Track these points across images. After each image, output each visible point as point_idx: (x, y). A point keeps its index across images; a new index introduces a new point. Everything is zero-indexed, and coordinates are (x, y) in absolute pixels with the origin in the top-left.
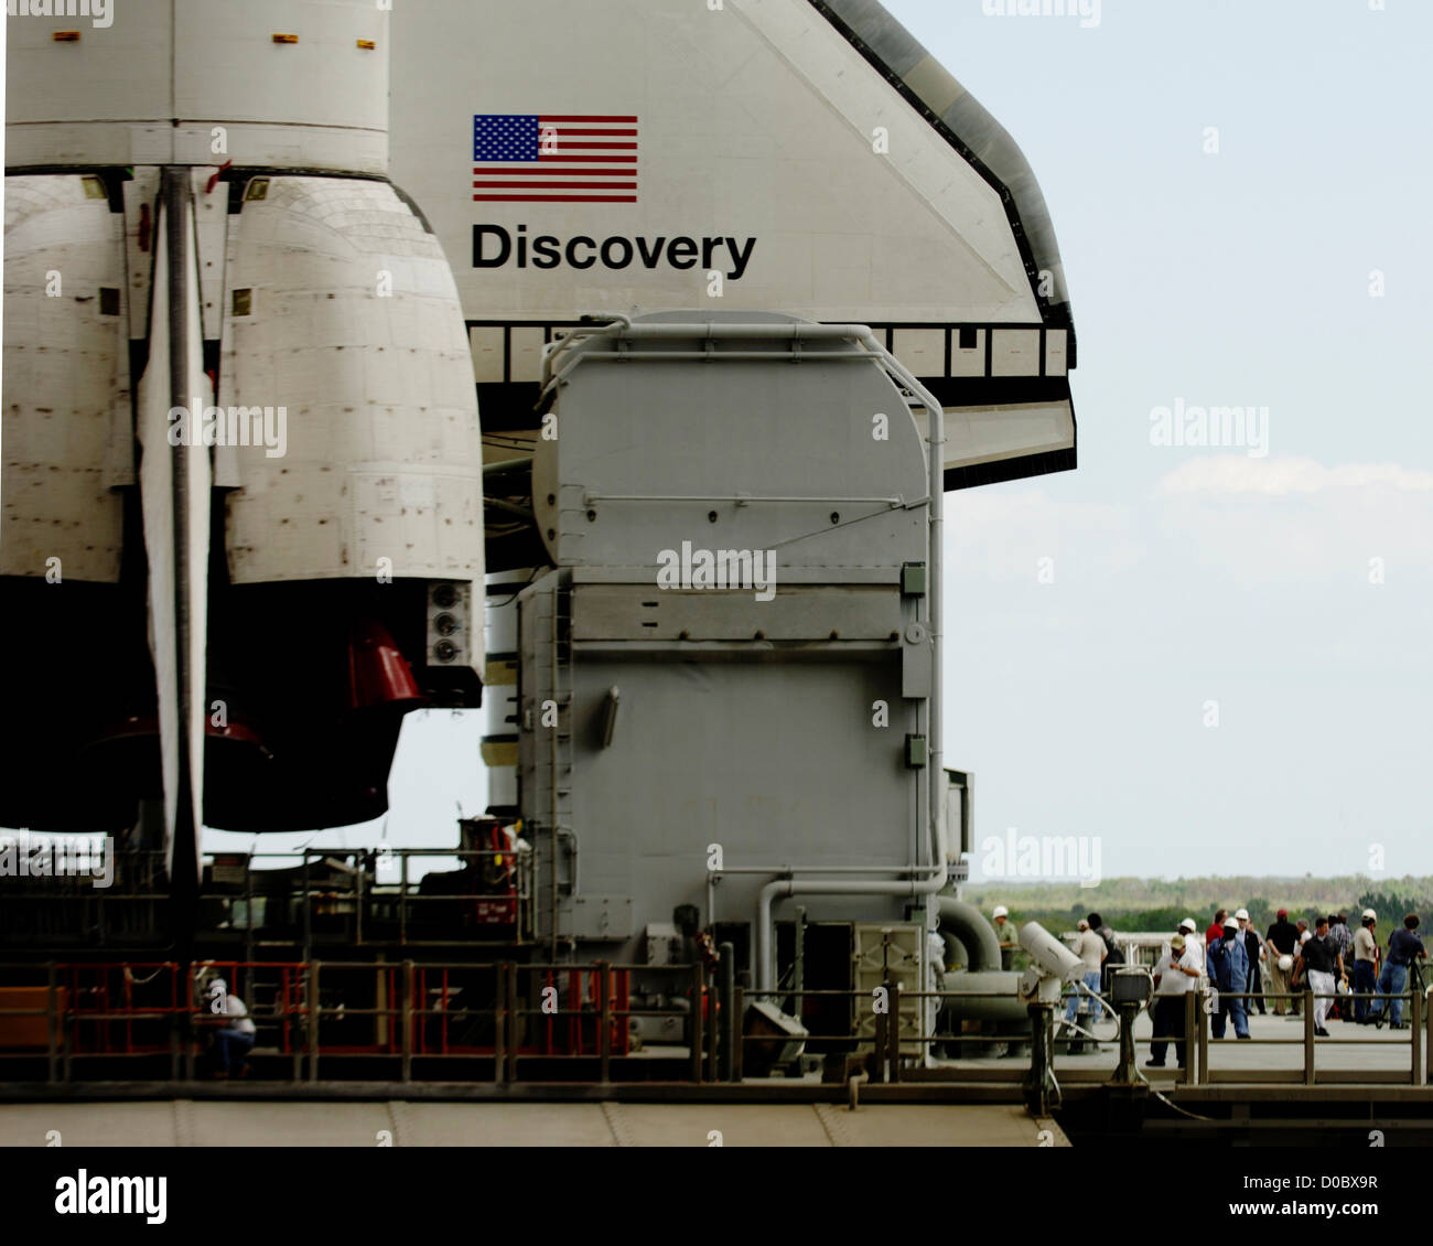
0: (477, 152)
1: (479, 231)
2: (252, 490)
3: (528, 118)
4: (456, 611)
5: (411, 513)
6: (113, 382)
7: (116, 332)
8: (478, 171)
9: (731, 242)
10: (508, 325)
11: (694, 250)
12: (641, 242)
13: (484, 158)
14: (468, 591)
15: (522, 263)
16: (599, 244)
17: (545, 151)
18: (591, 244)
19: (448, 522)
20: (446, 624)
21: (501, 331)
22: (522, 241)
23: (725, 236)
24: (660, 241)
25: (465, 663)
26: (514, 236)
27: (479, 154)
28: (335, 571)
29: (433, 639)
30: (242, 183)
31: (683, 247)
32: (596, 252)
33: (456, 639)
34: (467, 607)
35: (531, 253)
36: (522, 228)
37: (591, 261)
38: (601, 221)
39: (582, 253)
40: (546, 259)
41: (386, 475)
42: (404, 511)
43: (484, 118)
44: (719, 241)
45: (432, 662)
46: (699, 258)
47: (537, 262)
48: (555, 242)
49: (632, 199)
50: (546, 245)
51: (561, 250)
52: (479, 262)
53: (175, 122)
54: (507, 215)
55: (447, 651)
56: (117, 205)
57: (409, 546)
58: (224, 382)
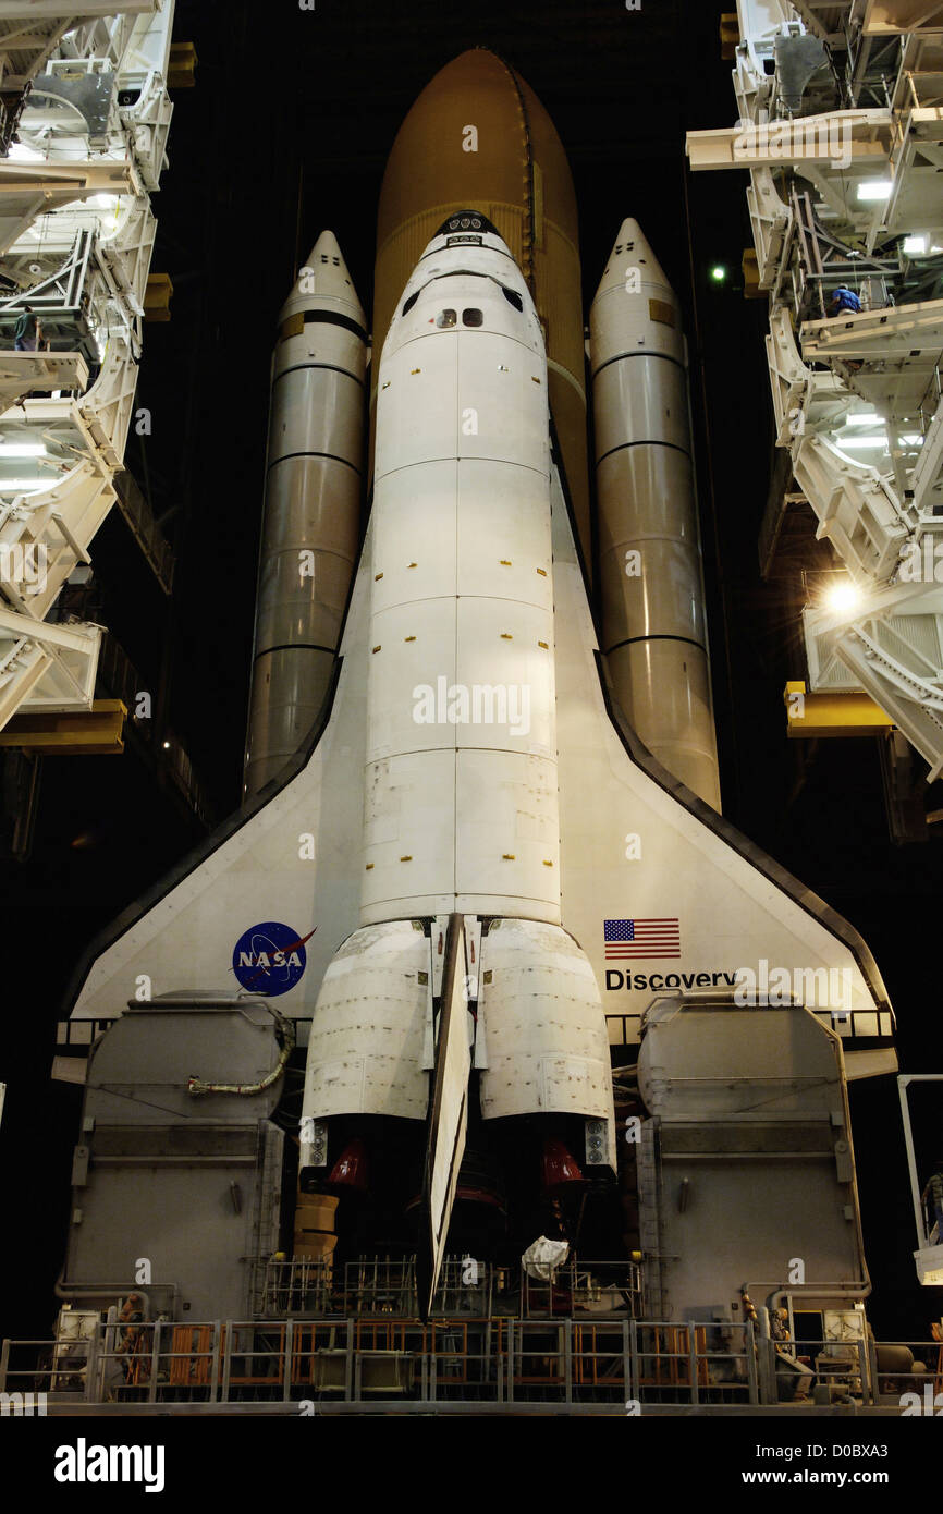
0: (606, 937)
1: (609, 973)
2: (492, 1070)
3: (629, 921)
4: (600, 1135)
5: (574, 1080)
6: (424, 1017)
7: (426, 993)
8: (607, 946)
9: (726, 975)
10: (624, 1017)
11: (708, 979)
12: (684, 976)
13: (610, 940)
14: (606, 1124)
15: (629, 987)
16: (665, 977)
17: (636, 936)
18: (661, 978)
19: (594, 1087)
20: (594, 1141)
21: (621, 1019)
22: (629, 977)
23: (723, 972)
24: (693, 976)
25: (605, 1163)
26: (625, 975)
27: (607, 938)
28: (535, 1109)
29: (588, 1150)
30: (487, 922)
31: (704, 978)
32: (663, 982)
33: (600, 1150)
34: (605, 1133)
35: (633, 983)
36: (628, 971)
37: (661, 985)
38: (665, 967)
39: (656, 982)
40: (640, 985)
41: (561, 1060)
42: (570, 1079)
43: (609, 922)
44: (720, 975)
45: (588, 1163)
46: (712, 982)
47: (636, 987)
48: (644, 977)
49: (679, 956)
50: (640, 979)
51: (647, 981)
52: (609, 987)
53: (456, 895)
54: (621, 965)
55: (597, 1157)
56: (428, 934)
57: (573, 1097)
58: (479, 1017)
